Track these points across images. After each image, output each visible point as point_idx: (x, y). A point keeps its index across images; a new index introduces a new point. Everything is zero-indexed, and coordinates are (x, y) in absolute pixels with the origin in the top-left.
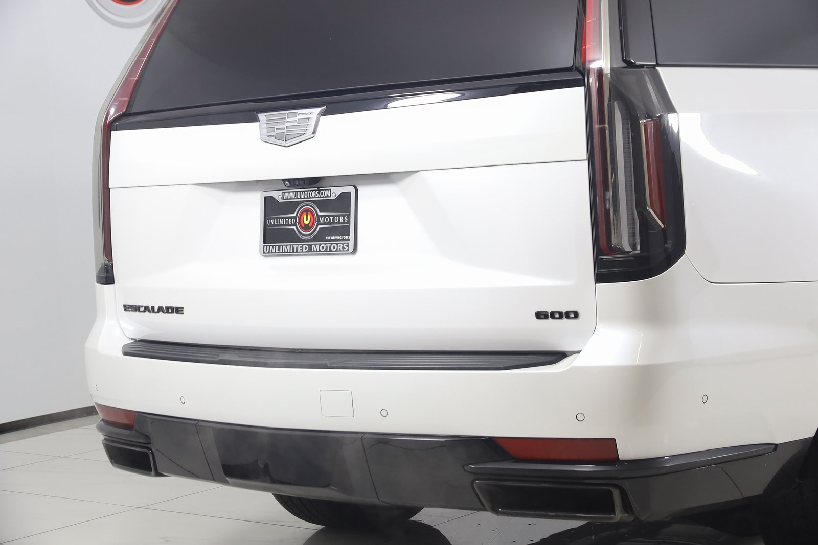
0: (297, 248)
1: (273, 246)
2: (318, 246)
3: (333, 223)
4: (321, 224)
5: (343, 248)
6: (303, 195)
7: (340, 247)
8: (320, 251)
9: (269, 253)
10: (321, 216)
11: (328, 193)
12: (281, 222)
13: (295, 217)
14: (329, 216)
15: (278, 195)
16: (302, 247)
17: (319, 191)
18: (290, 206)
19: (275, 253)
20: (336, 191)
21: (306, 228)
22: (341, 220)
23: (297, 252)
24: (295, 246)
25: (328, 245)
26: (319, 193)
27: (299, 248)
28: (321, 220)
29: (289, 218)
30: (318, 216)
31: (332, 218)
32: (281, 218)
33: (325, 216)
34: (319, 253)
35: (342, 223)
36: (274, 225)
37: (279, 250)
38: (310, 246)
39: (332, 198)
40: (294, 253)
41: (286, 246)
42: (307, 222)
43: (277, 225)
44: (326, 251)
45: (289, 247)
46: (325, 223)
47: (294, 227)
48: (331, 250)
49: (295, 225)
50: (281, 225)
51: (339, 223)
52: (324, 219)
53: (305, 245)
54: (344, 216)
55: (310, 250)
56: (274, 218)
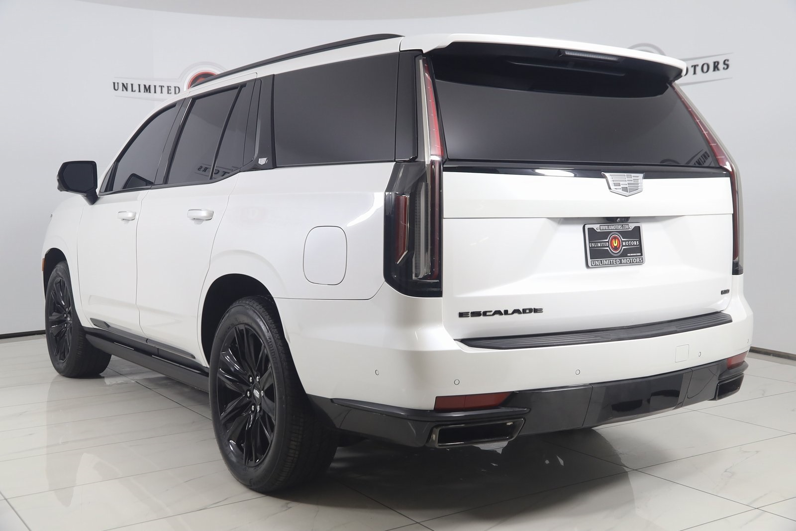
0: (613, 261)
1: (597, 261)
2: (625, 260)
3: (631, 245)
4: (624, 246)
5: (640, 261)
6: (613, 227)
7: (638, 260)
8: (627, 263)
9: (595, 265)
10: (624, 241)
11: (627, 227)
12: (599, 245)
13: (608, 242)
14: (628, 241)
15: (596, 227)
16: (616, 261)
17: (622, 225)
18: (605, 235)
19: (599, 265)
20: (632, 226)
21: (616, 248)
22: (635, 244)
23: (613, 264)
24: (612, 261)
25: (631, 259)
26: (622, 226)
27: (614, 262)
28: (624, 244)
29: (604, 242)
30: (622, 241)
31: (630, 242)
32: (599, 242)
33: (626, 241)
34: (626, 264)
35: (635, 245)
36: (594, 247)
37: (601, 263)
38: (621, 260)
39: (629, 230)
40: (611, 265)
41: (606, 260)
42: (615, 245)
43: (596, 247)
44: (630, 263)
45: (607, 261)
46: (626, 246)
47: (608, 248)
48: (633, 263)
49: (608, 247)
50: (600, 247)
51: (634, 245)
52: (626, 243)
53: (618, 259)
54: (636, 241)
55: (621, 263)
56: (594, 243)
